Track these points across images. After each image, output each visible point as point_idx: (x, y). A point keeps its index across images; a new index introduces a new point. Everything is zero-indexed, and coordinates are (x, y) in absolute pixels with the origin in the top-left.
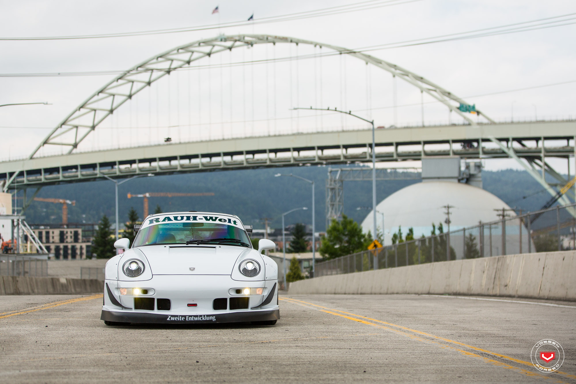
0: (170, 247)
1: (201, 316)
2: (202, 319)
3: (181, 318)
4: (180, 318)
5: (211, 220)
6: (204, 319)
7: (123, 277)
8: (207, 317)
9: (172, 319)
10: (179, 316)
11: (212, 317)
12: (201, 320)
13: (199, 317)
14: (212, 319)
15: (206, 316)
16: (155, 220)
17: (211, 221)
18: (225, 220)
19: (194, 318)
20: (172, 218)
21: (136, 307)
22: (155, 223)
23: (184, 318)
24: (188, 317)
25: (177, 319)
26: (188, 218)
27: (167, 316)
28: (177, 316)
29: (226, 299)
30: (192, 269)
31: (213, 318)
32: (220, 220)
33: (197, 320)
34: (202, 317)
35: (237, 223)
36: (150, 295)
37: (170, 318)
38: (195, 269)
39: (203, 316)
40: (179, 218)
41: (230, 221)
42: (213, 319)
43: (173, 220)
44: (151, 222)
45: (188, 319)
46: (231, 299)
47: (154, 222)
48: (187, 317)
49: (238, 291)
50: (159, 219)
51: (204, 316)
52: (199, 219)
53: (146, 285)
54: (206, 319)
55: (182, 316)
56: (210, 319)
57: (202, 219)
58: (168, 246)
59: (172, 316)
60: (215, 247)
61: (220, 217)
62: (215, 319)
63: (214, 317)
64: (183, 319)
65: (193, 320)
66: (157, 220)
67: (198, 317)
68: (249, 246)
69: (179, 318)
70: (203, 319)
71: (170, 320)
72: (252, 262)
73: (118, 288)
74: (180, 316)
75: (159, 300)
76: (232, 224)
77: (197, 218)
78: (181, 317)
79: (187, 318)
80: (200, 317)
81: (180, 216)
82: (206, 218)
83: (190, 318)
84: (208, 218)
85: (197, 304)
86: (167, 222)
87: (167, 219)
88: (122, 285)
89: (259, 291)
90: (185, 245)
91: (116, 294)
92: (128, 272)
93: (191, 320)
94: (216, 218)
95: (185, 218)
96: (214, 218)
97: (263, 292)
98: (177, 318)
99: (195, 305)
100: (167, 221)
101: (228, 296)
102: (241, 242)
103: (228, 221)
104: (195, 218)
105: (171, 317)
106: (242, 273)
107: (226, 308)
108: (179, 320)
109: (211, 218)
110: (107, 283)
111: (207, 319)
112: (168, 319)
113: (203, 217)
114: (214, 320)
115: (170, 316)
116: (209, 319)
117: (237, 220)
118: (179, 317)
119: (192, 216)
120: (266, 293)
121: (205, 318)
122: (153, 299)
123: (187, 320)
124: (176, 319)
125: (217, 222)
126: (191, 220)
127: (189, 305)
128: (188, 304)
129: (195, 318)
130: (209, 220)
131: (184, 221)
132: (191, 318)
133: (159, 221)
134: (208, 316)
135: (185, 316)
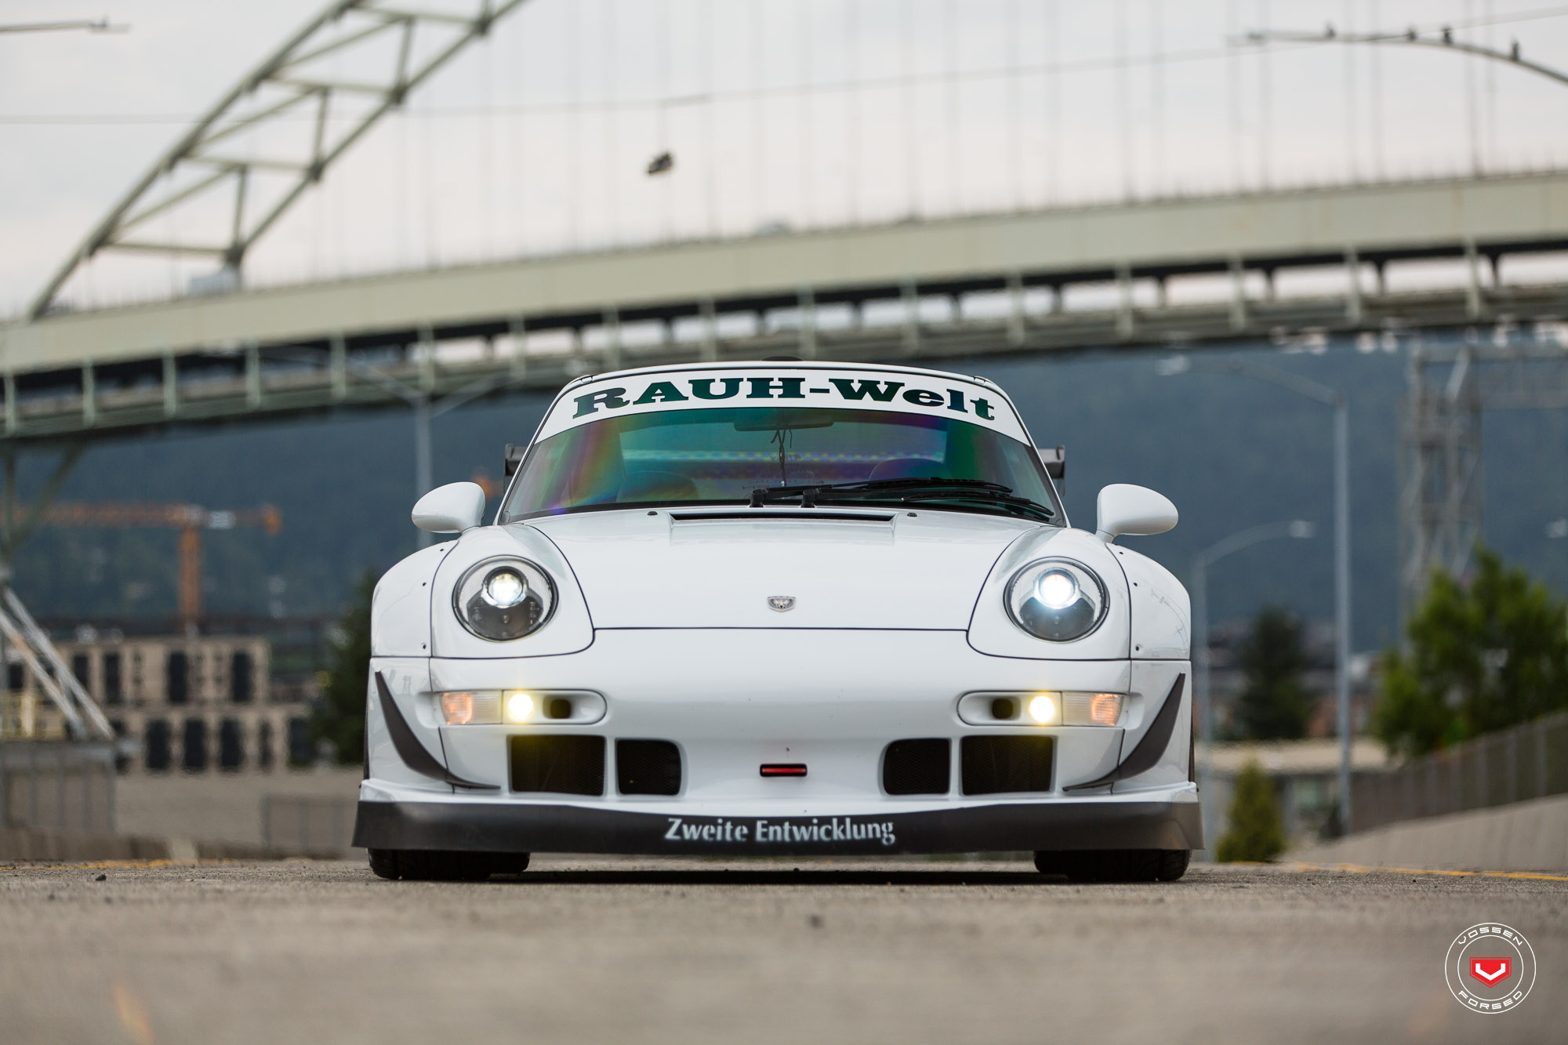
0: (677, 517)
1: (825, 820)
2: (829, 833)
3: (733, 832)
4: (724, 831)
5: (867, 393)
6: (842, 837)
7: (458, 639)
8: (855, 827)
9: (687, 836)
10: (720, 821)
11: (877, 826)
12: (824, 838)
13: (815, 828)
14: (878, 835)
15: (848, 821)
16: (605, 395)
17: (867, 403)
18: (933, 395)
19: (791, 832)
20: (686, 389)
21: (519, 784)
22: (603, 412)
23: (745, 830)
24: (764, 826)
25: (711, 835)
26: (761, 387)
27: (663, 821)
28: (711, 821)
29: (943, 744)
30: (781, 604)
31: (882, 832)
32: (913, 396)
33: (806, 837)
34: (831, 824)
35: (991, 412)
36: (584, 721)
37: (679, 832)
38: (797, 604)
39: (835, 821)
40: (718, 388)
41: (957, 400)
42: (885, 835)
43: (687, 398)
44: (586, 404)
45: (765, 835)
46: (968, 742)
47: (601, 406)
48: (759, 824)
49: (1003, 706)
50: (622, 391)
51: (841, 820)
52: (812, 391)
53: (564, 677)
54: (849, 837)
55: (736, 821)
56: (871, 835)
57: (827, 391)
58: (664, 513)
59: (689, 820)
60: (887, 519)
61: (912, 383)
62: (893, 837)
63: (887, 827)
64: (742, 836)
65: (787, 838)
66: (614, 398)
67: (813, 824)
68: (1052, 514)
69: (720, 828)
70: (837, 834)
71: (677, 838)
72: (1066, 574)
73: (433, 694)
74: (726, 819)
75: (623, 745)
76: (970, 416)
77: (804, 388)
78: (729, 826)
79: (759, 830)
80: (819, 825)
81: (722, 380)
82: (844, 387)
83: (771, 829)
84: (856, 386)
85: (803, 766)
86: (659, 405)
87: (659, 391)
88: (452, 676)
89: (1101, 707)
90: (747, 509)
91: (423, 721)
92: (477, 617)
93: (779, 838)
94: (893, 388)
95: (746, 388)
96: (882, 388)
97: (1123, 713)
98: (713, 830)
99: (797, 771)
100: (662, 400)
101: (954, 730)
102: (1011, 495)
103: (947, 401)
104: (792, 387)
105: (685, 827)
106: (1021, 622)
107: (942, 788)
108: (719, 837)
109: (870, 387)
110: (379, 676)
111: (856, 836)
112: (670, 835)
113: (832, 384)
114: (888, 840)
115: (678, 822)
116: (863, 835)
117: (992, 399)
118: (723, 825)
119: (776, 379)
120: (1136, 721)
121: (844, 831)
122: (598, 742)
123: (759, 837)
124: (705, 836)
125: (899, 404)
126: (776, 396)
127: (769, 771)
128: (763, 767)
129: (799, 829)
130: (859, 396)
131: (742, 399)
132: (778, 828)
133: (622, 403)
134: (858, 820)
135: (750, 822)
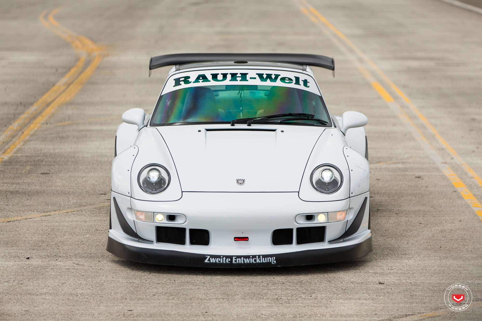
0: (207, 130)
1: (254, 256)
2: (255, 260)
3: (226, 260)
5: (268, 79)
6: (259, 262)
7: (139, 193)
8: (263, 259)
9: (212, 262)
10: (222, 257)
11: (270, 258)
12: (254, 262)
14: (271, 261)
15: (261, 257)
16: (183, 79)
17: (268, 83)
18: (289, 79)
19: (244, 260)
20: (210, 77)
21: (160, 239)
22: (183, 86)
23: (230, 260)
26: (234, 76)
27: (204, 256)
28: (219, 257)
29: (291, 230)
30: (240, 182)
32: (283, 79)
33: (248, 262)
34: (256, 258)
35: (308, 84)
36: (179, 223)
37: (209, 260)
38: (246, 182)
40: (220, 77)
41: (297, 81)
42: (273, 261)
43: (210, 81)
44: (177, 82)
45: (236, 261)
46: (299, 229)
47: (182, 83)
48: (234, 258)
49: (310, 217)
51: (259, 256)
52: (251, 78)
54: (261, 262)
55: (227, 257)
56: (268, 261)
57: (255, 78)
58: (203, 127)
59: (212, 256)
60: (274, 130)
61: (283, 74)
62: (275, 261)
63: (273, 258)
64: (229, 262)
65: (242, 263)
66: (186, 80)
67: (250, 258)
68: (327, 123)
69: (222, 259)
71: (209, 262)
72: (330, 170)
73: (131, 209)
75: (191, 231)
76: (301, 87)
77: (248, 77)
78: (224, 258)
79: (234, 260)
80: (252, 258)
81: (221, 74)
82: (261, 76)
83: (238, 260)
84: (265, 76)
85: (248, 238)
86: (201, 84)
87: (201, 78)
88: (138, 205)
89: (341, 215)
90: (228, 126)
92: (145, 185)
93: (240, 263)
94: (277, 76)
95: (229, 77)
96: (273, 77)
97: (347, 213)
98: (219, 260)
99: (246, 239)
100: (202, 82)
101: (294, 226)
102: (315, 118)
103: (294, 81)
104: (244, 76)
105: (211, 259)
106: (316, 187)
107: (291, 243)
108: (221, 262)
109: (269, 76)
110: (114, 198)
111: (264, 262)
112: (206, 261)
113: (257, 75)
115: (209, 257)
116: (266, 261)
117: (309, 79)
119: (239, 74)
121: (260, 260)
122: (184, 230)
123: (234, 262)
124: (217, 262)
125: (279, 83)
126: (239, 80)
127: (237, 239)
128: (235, 238)
129: (246, 259)
130: (265, 80)
131: (228, 82)
132: (240, 260)
133: (188, 82)
134: (264, 256)
135: (231, 257)
